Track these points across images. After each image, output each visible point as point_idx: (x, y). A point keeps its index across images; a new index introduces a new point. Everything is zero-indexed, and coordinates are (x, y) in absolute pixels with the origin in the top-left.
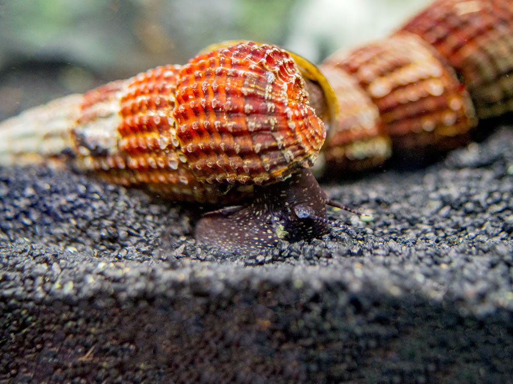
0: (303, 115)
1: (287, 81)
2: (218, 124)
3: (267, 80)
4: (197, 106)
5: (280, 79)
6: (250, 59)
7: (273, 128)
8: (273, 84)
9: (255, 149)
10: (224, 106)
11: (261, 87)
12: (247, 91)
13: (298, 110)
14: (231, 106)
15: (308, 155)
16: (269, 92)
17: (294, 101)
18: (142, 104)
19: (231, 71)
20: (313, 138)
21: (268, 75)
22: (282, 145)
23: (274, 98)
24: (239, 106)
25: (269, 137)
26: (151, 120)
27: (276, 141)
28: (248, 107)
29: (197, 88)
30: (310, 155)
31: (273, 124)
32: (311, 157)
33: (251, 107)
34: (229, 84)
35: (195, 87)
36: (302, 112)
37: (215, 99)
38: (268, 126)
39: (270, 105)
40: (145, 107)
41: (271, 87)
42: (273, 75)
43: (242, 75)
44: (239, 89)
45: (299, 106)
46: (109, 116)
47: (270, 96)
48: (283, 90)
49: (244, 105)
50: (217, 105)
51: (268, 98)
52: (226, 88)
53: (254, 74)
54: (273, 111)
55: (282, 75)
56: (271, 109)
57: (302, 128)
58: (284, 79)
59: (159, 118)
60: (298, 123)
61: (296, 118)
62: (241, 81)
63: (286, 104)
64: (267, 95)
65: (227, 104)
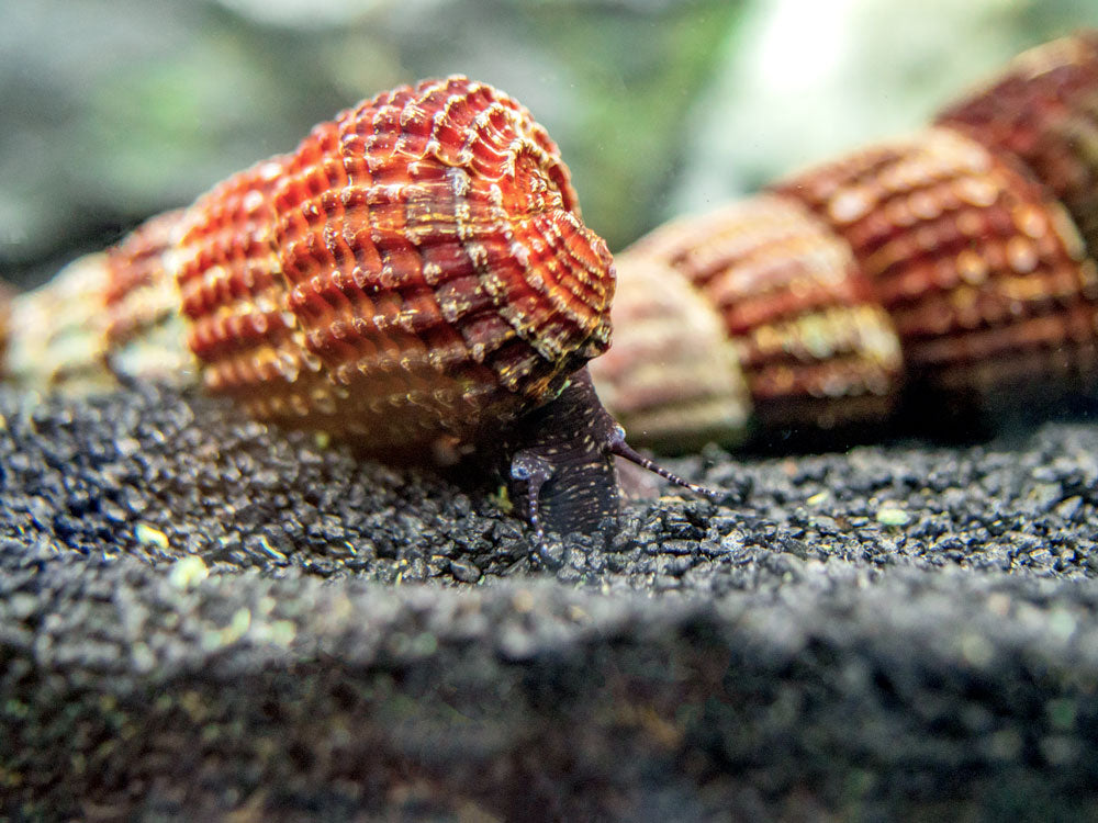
0: (553, 244)
1: (497, 175)
2: (381, 322)
3: (454, 190)
4: (327, 286)
5: (483, 177)
6: (404, 149)
7: (496, 301)
8: (469, 196)
9: (475, 357)
10: (381, 280)
11: (445, 213)
12: (417, 235)
13: (539, 233)
14: (394, 278)
15: (591, 331)
16: (465, 222)
17: (526, 216)
18: (218, 288)
19: (372, 189)
20: (588, 288)
21: (453, 178)
22: (528, 331)
23: (479, 229)
24: (412, 272)
25: (494, 321)
26: (247, 322)
27: (513, 327)
28: (432, 269)
29: (315, 244)
30: (595, 331)
31: (495, 293)
32: (599, 332)
33: (437, 269)
34: (375, 225)
35: (311, 243)
36: (549, 238)
37: (357, 269)
38: (486, 300)
39: (476, 251)
40: (228, 297)
41: (466, 207)
42: (462, 174)
43: (397, 198)
44: (400, 232)
45: (539, 223)
46: (164, 319)
47: (470, 230)
48: (492, 203)
49: (422, 267)
50: (366, 280)
51: (466, 234)
52: (374, 238)
53: (422, 187)
54: (485, 262)
55: (482, 163)
56: (480, 259)
57: (559, 277)
58: (489, 173)
59: (262, 318)
60: (547, 268)
61: (540, 258)
62: (399, 212)
63: (509, 236)
64: (462, 230)
65: (386, 276)
